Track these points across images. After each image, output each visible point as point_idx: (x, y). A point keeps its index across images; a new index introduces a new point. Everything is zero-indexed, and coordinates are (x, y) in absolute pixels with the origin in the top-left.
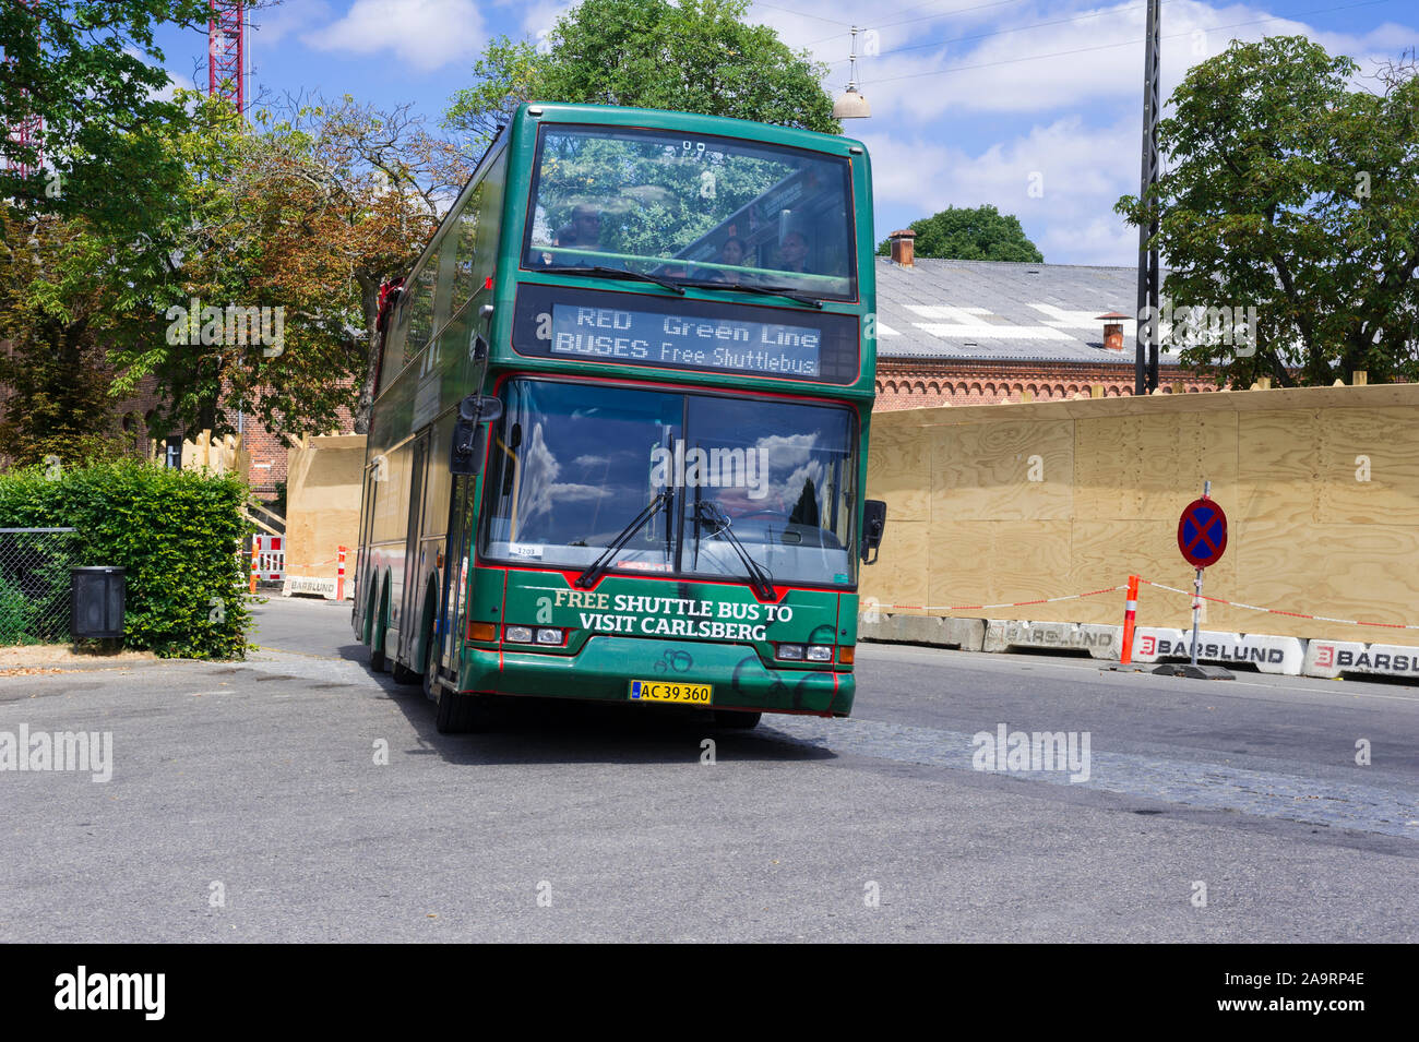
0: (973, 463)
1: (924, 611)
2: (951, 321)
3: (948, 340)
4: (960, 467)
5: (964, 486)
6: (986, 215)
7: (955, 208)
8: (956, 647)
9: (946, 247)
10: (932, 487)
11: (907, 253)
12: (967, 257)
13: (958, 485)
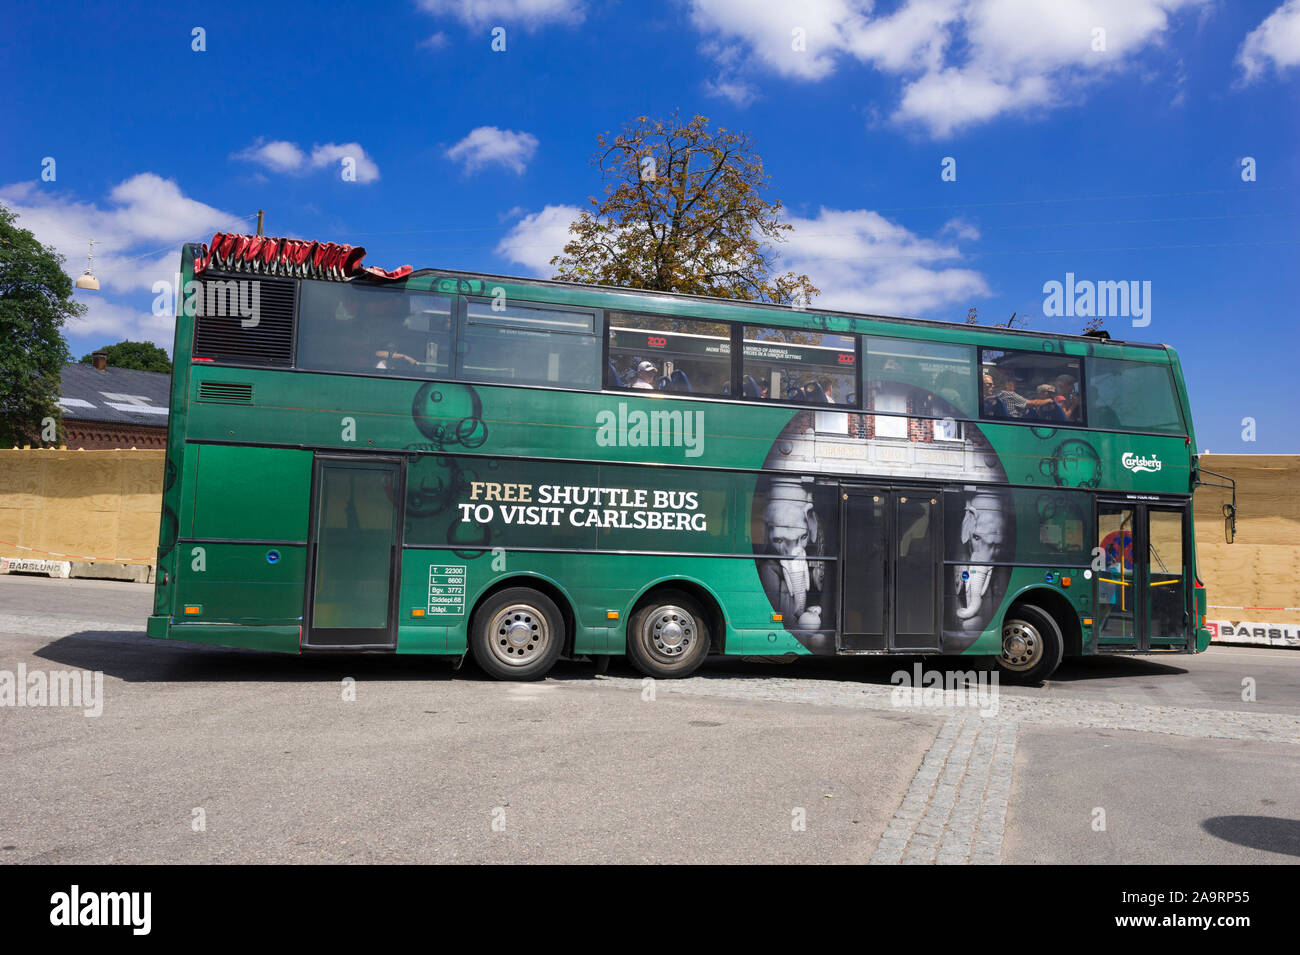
0: (147, 481)
1: (113, 562)
2: (127, 403)
3: (126, 413)
4: (139, 483)
5: (143, 493)
6: (148, 347)
7: (130, 341)
8: (132, 581)
9: (123, 362)
10: (122, 494)
11: (102, 363)
12: (135, 368)
13: (138, 492)
